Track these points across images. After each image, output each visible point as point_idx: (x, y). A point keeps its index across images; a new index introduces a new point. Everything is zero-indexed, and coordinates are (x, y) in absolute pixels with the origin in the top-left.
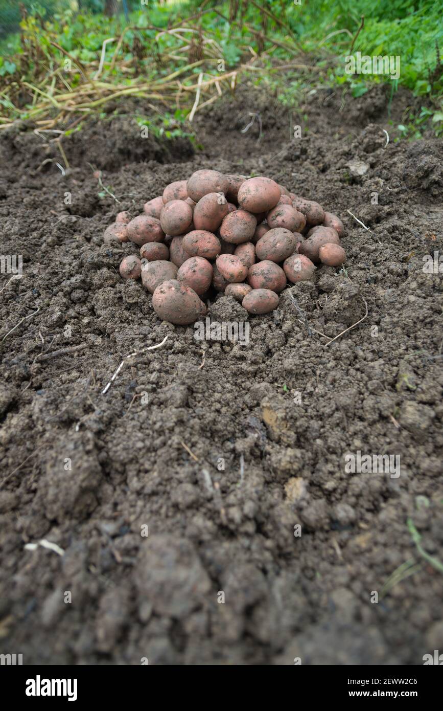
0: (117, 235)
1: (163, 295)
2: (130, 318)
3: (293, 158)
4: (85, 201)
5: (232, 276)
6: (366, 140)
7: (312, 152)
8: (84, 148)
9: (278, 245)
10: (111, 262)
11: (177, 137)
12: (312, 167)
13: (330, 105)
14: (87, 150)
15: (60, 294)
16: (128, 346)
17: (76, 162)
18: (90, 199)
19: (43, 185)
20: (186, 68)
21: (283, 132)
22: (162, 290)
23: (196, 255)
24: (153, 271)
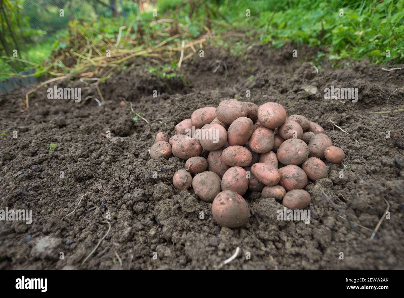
0: (162, 151)
1: (223, 206)
2: (191, 226)
3: (260, 86)
4: (125, 125)
6: (306, 72)
7: (272, 82)
8: (113, 88)
9: (299, 152)
10: (166, 176)
11: (173, 78)
12: (276, 91)
13: (262, 54)
14: (115, 89)
15: (124, 206)
17: (108, 96)
18: (129, 123)
19: (90, 114)
20: (170, 39)
21: (238, 70)
22: (221, 201)
23: (235, 165)
24: (203, 183)
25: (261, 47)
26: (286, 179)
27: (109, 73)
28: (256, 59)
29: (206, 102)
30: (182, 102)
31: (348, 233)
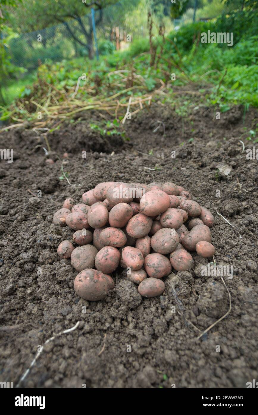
0: (61, 219)
1: (80, 283)
2: (59, 292)
3: (183, 157)
4: (49, 183)
6: (230, 149)
7: (194, 154)
8: (59, 139)
9: (166, 244)
10: (52, 245)
11: (114, 135)
12: (194, 165)
13: (207, 116)
14: (61, 140)
15: (18, 263)
16: (51, 325)
18: (53, 182)
19: (30, 166)
20: (124, 91)
21: (178, 131)
22: (81, 279)
23: (109, 245)
24: (78, 257)
25: (207, 108)
26: (148, 267)
27: (58, 125)
28: (200, 121)
29: (122, 171)
30: (101, 168)
31: (181, 328)
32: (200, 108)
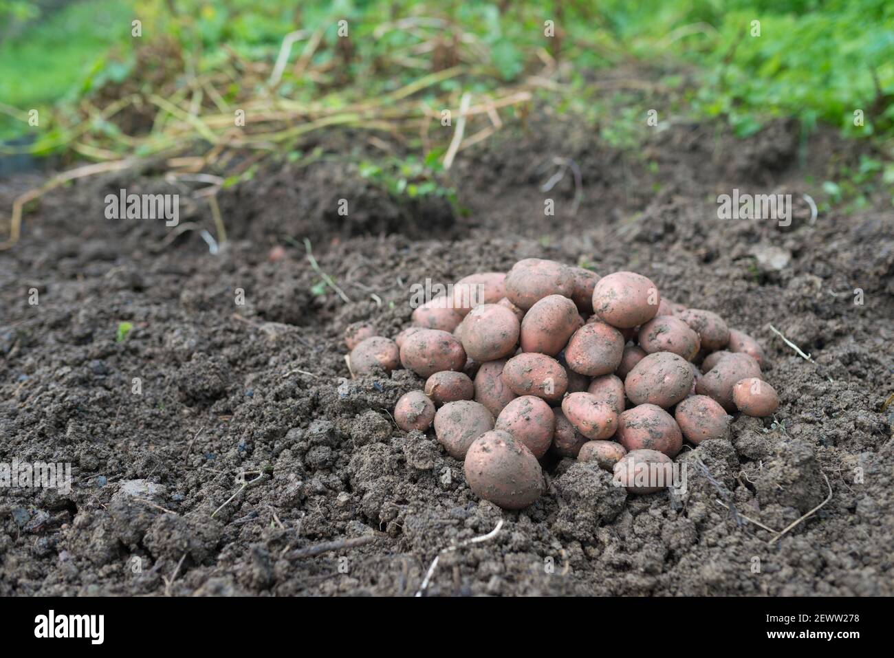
0: (378, 357)
1: (485, 455)
3: (652, 238)
5: (595, 427)
7: (684, 230)
8: (256, 208)
9: (667, 378)
10: (381, 401)
11: (427, 196)
12: (688, 254)
13: (695, 148)
14: (262, 211)
15: (286, 452)
16: (434, 538)
17: (237, 230)
18: (302, 297)
20: (429, 80)
22: (485, 446)
23: (528, 392)
24: (456, 418)
25: (695, 127)
26: (631, 429)
27: (248, 166)
29: (498, 265)
30: (437, 259)
32: (674, 126)
